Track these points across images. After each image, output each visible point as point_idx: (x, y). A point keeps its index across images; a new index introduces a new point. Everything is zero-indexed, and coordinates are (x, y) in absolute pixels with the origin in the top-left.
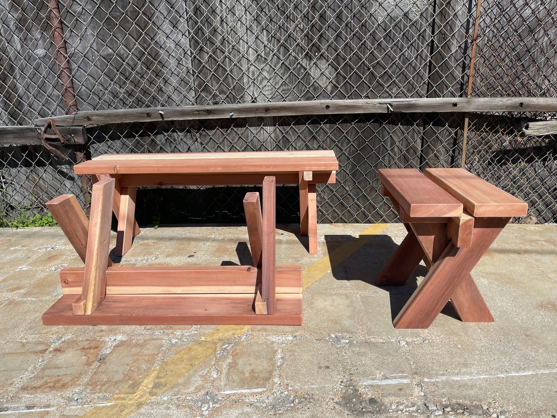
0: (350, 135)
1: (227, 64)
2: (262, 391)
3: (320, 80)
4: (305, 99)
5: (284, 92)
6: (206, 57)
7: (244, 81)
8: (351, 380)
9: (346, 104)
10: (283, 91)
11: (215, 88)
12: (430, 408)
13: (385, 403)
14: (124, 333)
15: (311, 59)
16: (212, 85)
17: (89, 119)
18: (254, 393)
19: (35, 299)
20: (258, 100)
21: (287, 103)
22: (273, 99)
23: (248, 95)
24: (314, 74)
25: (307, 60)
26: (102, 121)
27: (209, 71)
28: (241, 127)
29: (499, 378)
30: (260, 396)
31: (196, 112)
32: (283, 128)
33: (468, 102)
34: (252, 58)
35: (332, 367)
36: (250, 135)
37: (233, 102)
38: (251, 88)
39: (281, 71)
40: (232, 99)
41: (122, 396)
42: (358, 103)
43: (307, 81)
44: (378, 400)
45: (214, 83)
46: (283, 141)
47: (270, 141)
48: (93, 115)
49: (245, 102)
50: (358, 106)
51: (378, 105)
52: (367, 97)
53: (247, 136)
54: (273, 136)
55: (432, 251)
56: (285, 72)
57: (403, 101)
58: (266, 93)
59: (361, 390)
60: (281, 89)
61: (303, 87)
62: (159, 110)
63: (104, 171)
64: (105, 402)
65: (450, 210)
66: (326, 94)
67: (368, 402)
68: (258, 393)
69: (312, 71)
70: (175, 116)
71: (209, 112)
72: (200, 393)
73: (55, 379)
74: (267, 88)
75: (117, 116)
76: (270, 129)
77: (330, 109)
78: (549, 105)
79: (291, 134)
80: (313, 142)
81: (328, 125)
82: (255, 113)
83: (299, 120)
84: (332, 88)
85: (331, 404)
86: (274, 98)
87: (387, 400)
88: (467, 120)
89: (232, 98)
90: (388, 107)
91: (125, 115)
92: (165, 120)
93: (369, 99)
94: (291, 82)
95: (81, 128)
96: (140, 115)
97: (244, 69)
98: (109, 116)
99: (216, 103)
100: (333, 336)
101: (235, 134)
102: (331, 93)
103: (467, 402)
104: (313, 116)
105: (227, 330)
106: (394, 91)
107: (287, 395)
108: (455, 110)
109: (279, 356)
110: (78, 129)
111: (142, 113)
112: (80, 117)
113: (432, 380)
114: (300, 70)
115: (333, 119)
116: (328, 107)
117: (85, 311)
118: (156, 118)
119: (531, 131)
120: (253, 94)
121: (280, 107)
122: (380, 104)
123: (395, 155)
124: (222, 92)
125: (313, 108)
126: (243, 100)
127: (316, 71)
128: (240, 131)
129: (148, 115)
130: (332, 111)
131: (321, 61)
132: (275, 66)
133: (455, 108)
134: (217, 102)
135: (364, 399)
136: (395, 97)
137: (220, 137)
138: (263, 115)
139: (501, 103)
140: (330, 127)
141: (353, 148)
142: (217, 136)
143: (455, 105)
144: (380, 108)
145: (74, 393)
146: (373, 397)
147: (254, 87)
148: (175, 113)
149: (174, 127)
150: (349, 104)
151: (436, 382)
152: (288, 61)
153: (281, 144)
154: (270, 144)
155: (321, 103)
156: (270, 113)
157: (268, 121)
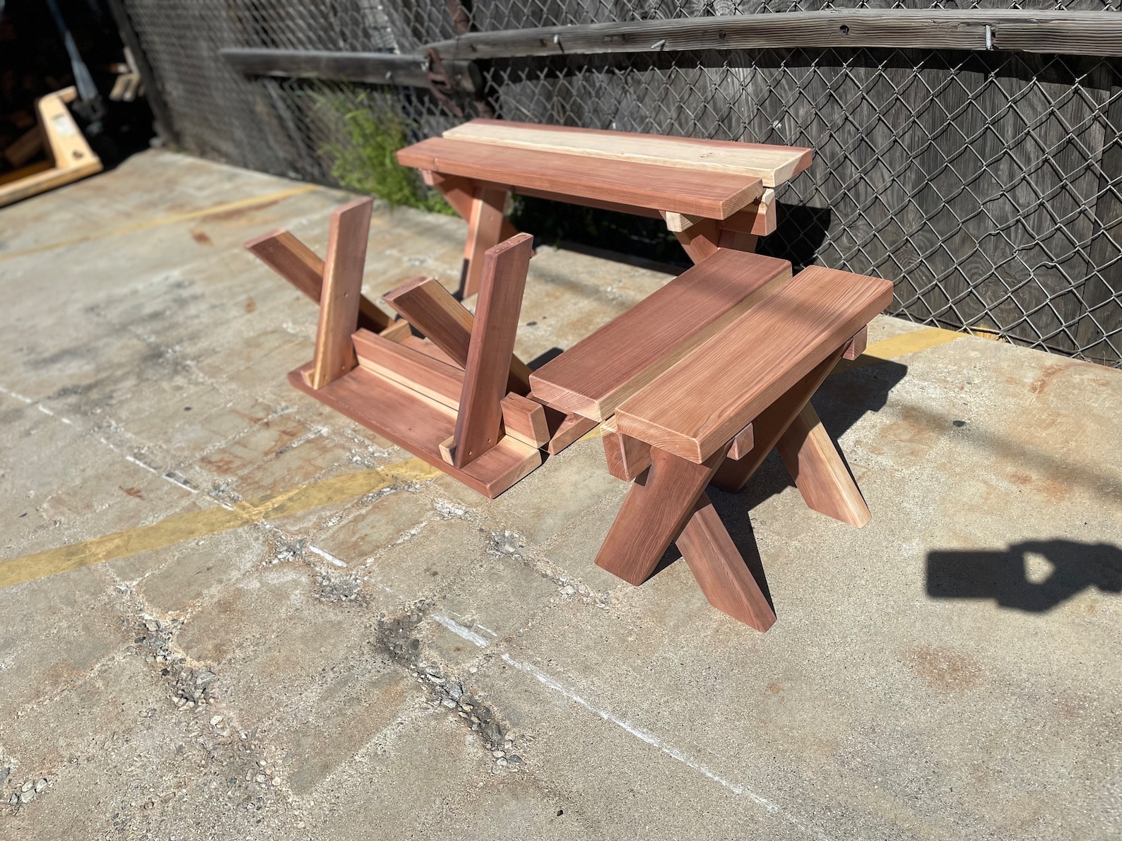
2: (342, 565)
8: (433, 605)
12: (453, 693)
13: (422, 655)
17: (474, 49)
18: (333, 564)
20: (717, 8)
21: (772, 17)
28: (690, 68)
29: (595, 714)
30: (333, 571)
31: (607, 39)
32: (770, 72)
35: (439, 576)
36: (708, 86)
42: (912, 20)
44: (421, 647)
46: (771, 101)
47: (747, 100)
48: (477, 42)
50: (912, 28)
51: (963, 28)
53: (705, 88)
54: (750, 89)
59: (424, 624)
62: (555, 35)
64: (230, 505)
67: (409, 642)
68: (336, 566)
71: (626, 38)
75: (505, 44)
76: (743, 73)
77: (851, 35)
79: (786, 87)
80: (833, 108)
81: (862, 70)
82: (702, 41)
85: (372, 622)
86: (747, 2)
87: (427, 653)
89: (670, 4)
91: (514, 43)
92: (567, 52)
95: (467, 63)
96: (532, 43)
99: (645, 16)
100: (507, 533)
101: (684, 80)
103: (499, 716)
107: (355, 585)
109: (413, 532)
110: (463, 66)
111: (534, 39)
112: (463, 45)
113: (511, 662)
116: (844, 29)
117: (312, 384)
118: (553, 49)
121: (747, 30)
122: (968, 24)
125: (814, 30)
128: (690, 74)
129: (542, 43)
130: (857, 39)
134: (646, 13)
135: (412, 636)
137: (661, 86)
138: (717, 47)
142: (656, 84)
144: (969, 36)
145: (226, 482)
146: (422, 639)
151: (512, 666)
153: (768, 109)
154: (746, 108)
155: (831, 21)
156: (727, 42)
157: (739, 57)
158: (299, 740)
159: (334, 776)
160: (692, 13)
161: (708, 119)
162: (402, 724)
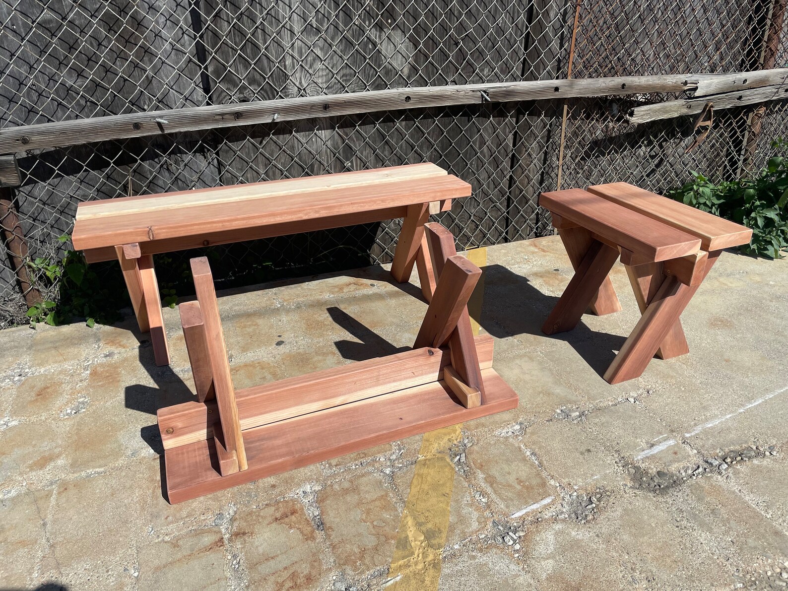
0: (431, 135)
1: (260, 36)
2: (551, 500)
3: (394, 59)
4: (373, 87)
5: (344, 78)
6: (226, 28)
7: (287, 63)
8: (623, 458)
9: (431, 93)
10: (343, 76)
11: (242, 75)
12: (714, 464)
13: (674, 472)
14: (309, 480)
15: (381, 29)
16: (237, 71)
17: (25, 141)
18: (545, 505)
19: (102, 469)
20: (307, 92)
21: (350, 96)
22: (329, 88)
23: (293, 85)
24: (386, 50)
25: (376, 30)
26: (51, 141)
27: (230, 50)
28: (283, 134)
29: (740, 413)
30: (554, 507)
31: (217, 117)
32: (345, 132)
33: (571, 85)
34: (297, 28)
35: (592, 449)
36: (296, 145)
37: (271, 96)
38: (298, 75)
39: (341, 48)
40: (270, 93)
41: (401, 562)
42: (446, 91)
43: (376, 61)
44: (666, 471)
45: (240, 67)
47: (326, 151)
48: (32, 133)
49: (288, 95)
50: (446, 95)
51: (471, 93)
52: (455, 82)
53: (293, 147)
54: (329, 143)
55: (647, 292)
56: (346, 48)
57: (500, 87)
58: (320, 81)
59: (643, 466)
60: (341, 73)
61: (371, 70)
62: (154, 118)
63: (130, 239)
64: (389, 579)
65: (690, 248)
66: (402, 79)
67: (657, 476)
68: (549, 504)
69: (383, 46)
70: (182, 124)
71: (238, 115)
72: (488, 526)
73: (286, 574)
74: (321, 74)
75: (80, 131)
76: (324, 134)
77: (411, 101)
78: (650, 85)
79: (355, 139)
82: (310, 113)
83: (366, 119)
84: (410, 70)
85: (631, 492)
86: (331, 88)
87: (673, 469)
88: (566, 107)
89: (268, 90)
90: (482, 95)
91: (95, 130)
92: (166, 132)
93: (456, 84)
94: (354, 62)
95: (11, 158)
96: (123, 127)
97: (287, 44)
98: (63, 132)
99: (244, 100)
100: (558, 411)
101: (274, 145)
102: (409, 78)
103: (738, 448)
104: (385, 112)
105: (438, 438)
106: (485, 73)
107: (578, 497)
108: (557, 95)
109: (528, 453)
110: (6, 161)
111: (126, 124)
112: (7, 138)
113: (693, 434)
114: (366, 45)
115: (411, 115)
116: (408, 98)
117: (240, 467)
118: (149, 130)
119: (636, 118)
120: (300, 83)
121: (345, 102)
122: (473, 91)
123: (484, 157)
124: (252, 81)
125: (389, 100)
126: (286, 92)
127: (389, 47)
128: (281, 139)
129: (137, 126)
130: (414, 104)
131: (395, 31)
132: (332, 39)
133: (557, 93)
134: (245, 97)
135: (653, 475)
136: (489, 81)
137: (251, 151)
138: (321, 115)
139: (604, 85)
140: (406, 124)
141: (435, 153)
142: (247, 149)
143: (557, 89)
144: (473, 97)
145: (333, 582)
146: (659, 470)
147: (302, 71)
148: (183, 120)
149: (176, 143)
150: (435, 94)
151: (697, 434)
152: (351, 32)
153: (342, 155)
154: (326, 157)
155: (400, 94)
156: (330, 111)
157: (323, 123)
158: (750, 547)
159: (784, 530)
160: (287, 96)
161: (294, 169)
162: (740, 490)
